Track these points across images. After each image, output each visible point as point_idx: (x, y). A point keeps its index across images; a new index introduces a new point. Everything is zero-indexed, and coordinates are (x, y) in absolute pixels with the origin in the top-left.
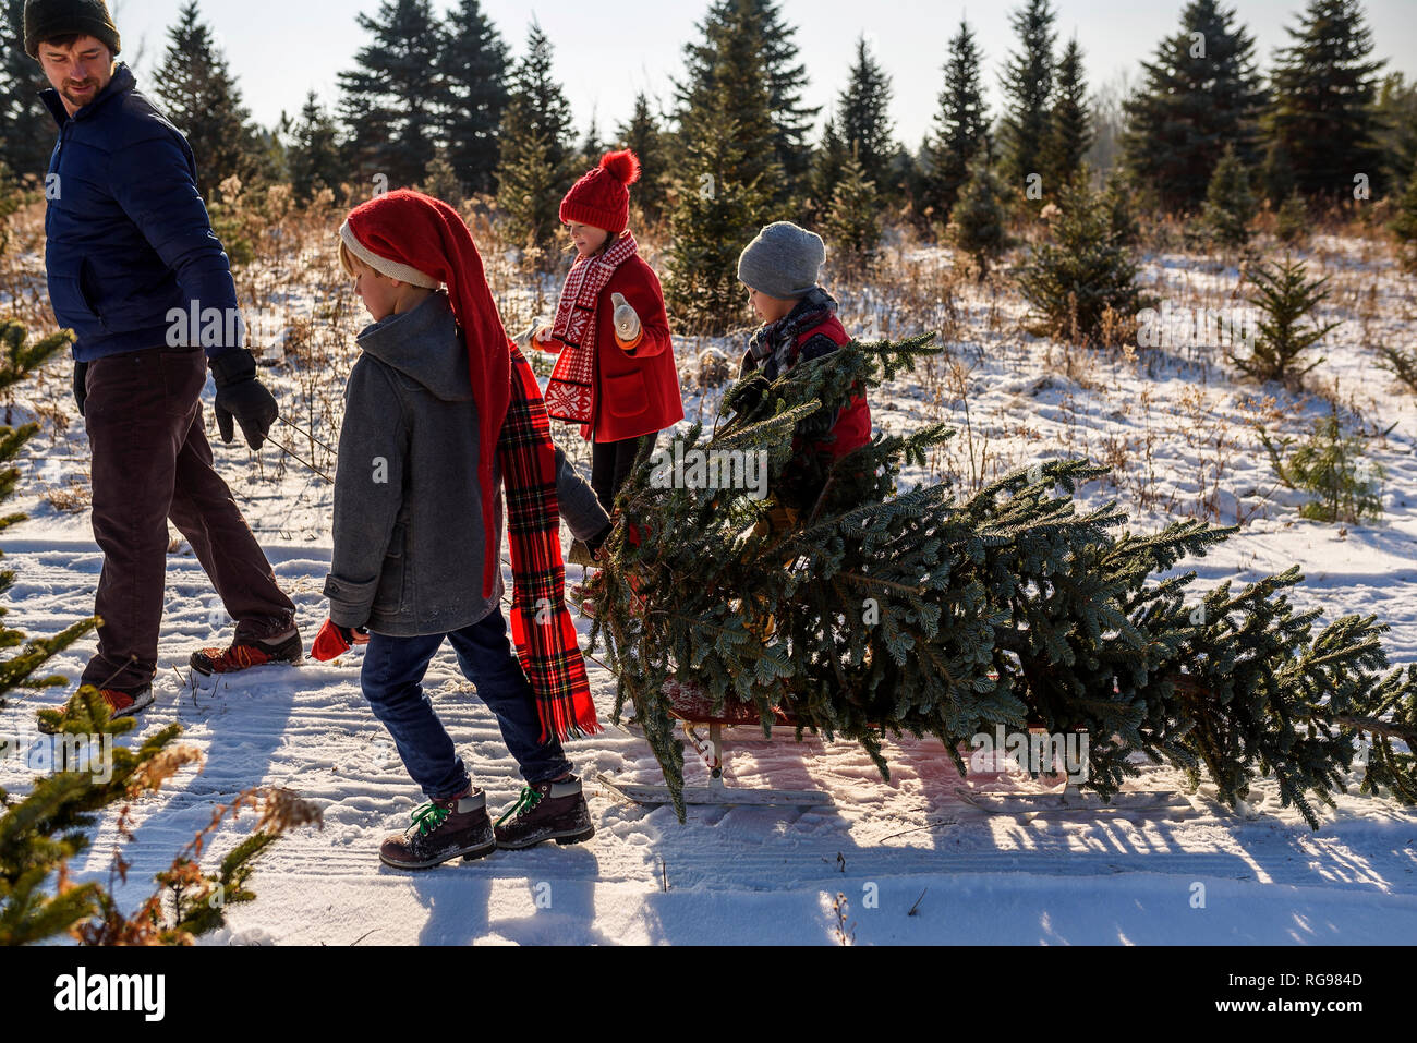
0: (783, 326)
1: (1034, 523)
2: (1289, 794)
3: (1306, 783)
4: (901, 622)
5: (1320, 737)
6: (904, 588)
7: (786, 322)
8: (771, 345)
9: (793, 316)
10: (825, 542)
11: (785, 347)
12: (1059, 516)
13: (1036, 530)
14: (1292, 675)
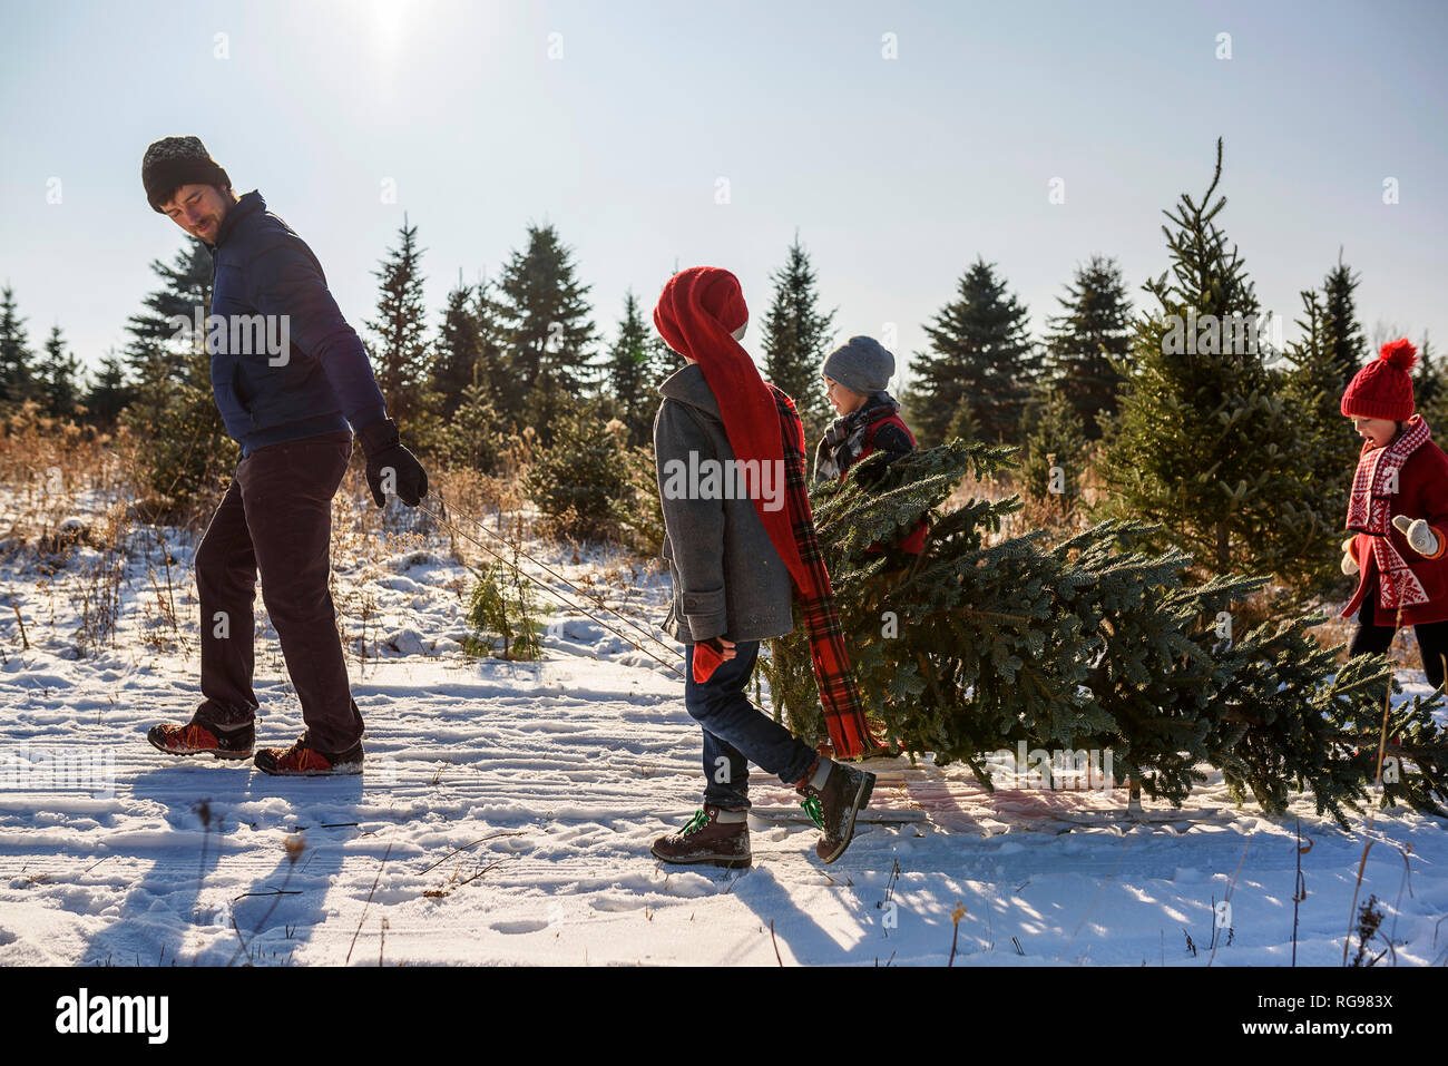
0: (856, 417)
1: (1111, 569)
2: (1323, 803)
3: (1338, 794)
4: (1011, 648)
5: (1344, 756)
6: (1013, 617)
7: (860, 413)
8: (846, 431)
9: (864, 409)
10: (943, 581)
11: (858, 433)
12: (1133, 562)
13: (1113, 574)
14: (1321, 702)
